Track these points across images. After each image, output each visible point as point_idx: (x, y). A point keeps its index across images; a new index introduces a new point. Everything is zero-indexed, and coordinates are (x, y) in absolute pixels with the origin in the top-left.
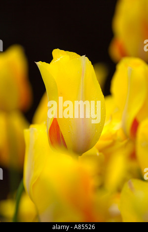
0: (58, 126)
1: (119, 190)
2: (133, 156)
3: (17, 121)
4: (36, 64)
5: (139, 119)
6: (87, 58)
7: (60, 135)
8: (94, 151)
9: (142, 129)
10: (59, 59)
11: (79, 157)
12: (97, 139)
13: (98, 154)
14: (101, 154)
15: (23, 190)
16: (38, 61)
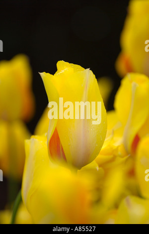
0: (58, 138)
1: (116, 206)
2: (132, 173)
3: (19, 131)
4: (39, 75)
5: (140, 135)
6: (91, 71)
7: (61, 148)
8: (94, 165)
9: (143, 145)
10: (63, 71)
11: (78, 170)
12: (97, 153)
13: (98, 168)
14: (101, 168)
15: (21, 200)
16: (42, 72)
